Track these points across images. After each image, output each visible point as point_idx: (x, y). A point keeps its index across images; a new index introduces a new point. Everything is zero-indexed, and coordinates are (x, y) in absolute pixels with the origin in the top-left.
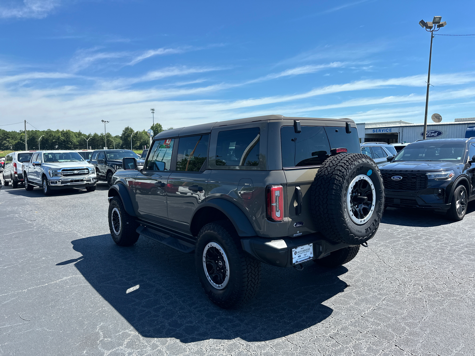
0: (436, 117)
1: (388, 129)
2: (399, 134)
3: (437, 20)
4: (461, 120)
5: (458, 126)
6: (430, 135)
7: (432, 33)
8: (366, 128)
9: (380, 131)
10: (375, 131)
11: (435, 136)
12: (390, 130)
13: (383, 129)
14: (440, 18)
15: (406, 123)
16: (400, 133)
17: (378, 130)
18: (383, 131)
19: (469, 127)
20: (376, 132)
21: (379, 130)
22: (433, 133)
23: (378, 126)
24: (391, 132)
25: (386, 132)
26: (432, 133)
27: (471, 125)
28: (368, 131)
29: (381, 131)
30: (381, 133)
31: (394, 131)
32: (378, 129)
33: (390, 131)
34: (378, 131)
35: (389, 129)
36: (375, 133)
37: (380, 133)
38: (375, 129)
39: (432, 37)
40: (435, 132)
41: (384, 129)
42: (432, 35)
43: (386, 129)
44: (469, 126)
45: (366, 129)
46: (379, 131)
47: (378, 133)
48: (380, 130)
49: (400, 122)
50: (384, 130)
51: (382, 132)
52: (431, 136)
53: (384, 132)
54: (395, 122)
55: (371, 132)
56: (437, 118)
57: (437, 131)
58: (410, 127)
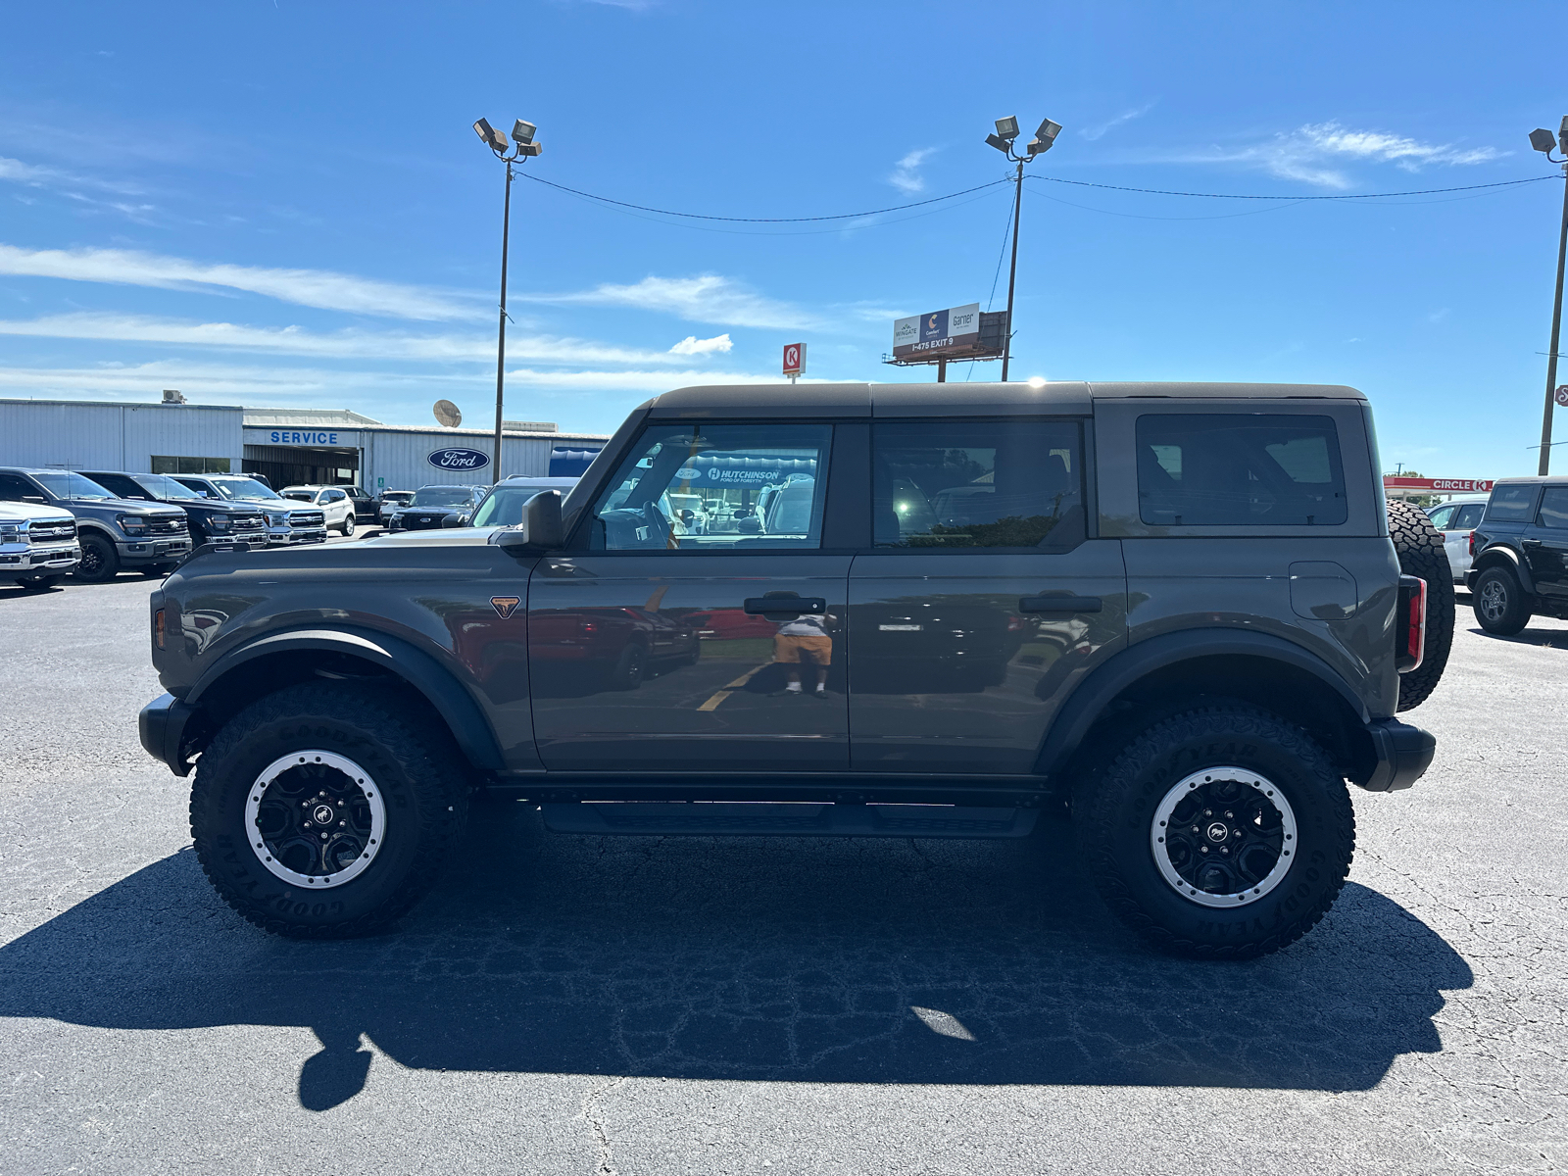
0: (446, 410)
1: (325, 436)
2: (360, 452)
3: (524, 132)
4: (518, 427)
5: (529, 442)
6: (455, 462)
7: (509, 165)
8: (245, 423)
9: (298, 438)
10: (281, 437)
11: (470, 467)
12: (331, 438)
13: (307, 433)
14: (533, 130)
15: (362, 420)
16: (363, 449)
17: (291, 436)
18: (306, 441)
19: (557, 449)
20: (284, 441)
21: (294, 434)
22: (463, 457)
23: (284, 422)
24: (334, 445)
25: (318, 444)
26: (459, 457)
27: (560, 444)
28: (254, 436)
29: (302, 438)
30: (300, 444)
31: (344, 442)
32: (291, 432)
33: (331, 442)
34: (290, 439)
35: (328, 433)
36: (280, 443)
37: (296, 444)
38: (280, 432)
39: (509, 178)
40: (470, 455)
41: (312, 432)
42: (509, 171)
43: (317, 433)
44: (555, 446)
45: (245, 427)
46: (294, 438)
47: (291, 444)
48: (299, 435)
49: (346, 415)
50: (312, 436)
51: (303, 443)
52: (458, 467)
53: (310, 444)
54: (332, 414)
55: (264, 439)
56: (447, 414)
57: (475, 454)
58: (395, 435)
